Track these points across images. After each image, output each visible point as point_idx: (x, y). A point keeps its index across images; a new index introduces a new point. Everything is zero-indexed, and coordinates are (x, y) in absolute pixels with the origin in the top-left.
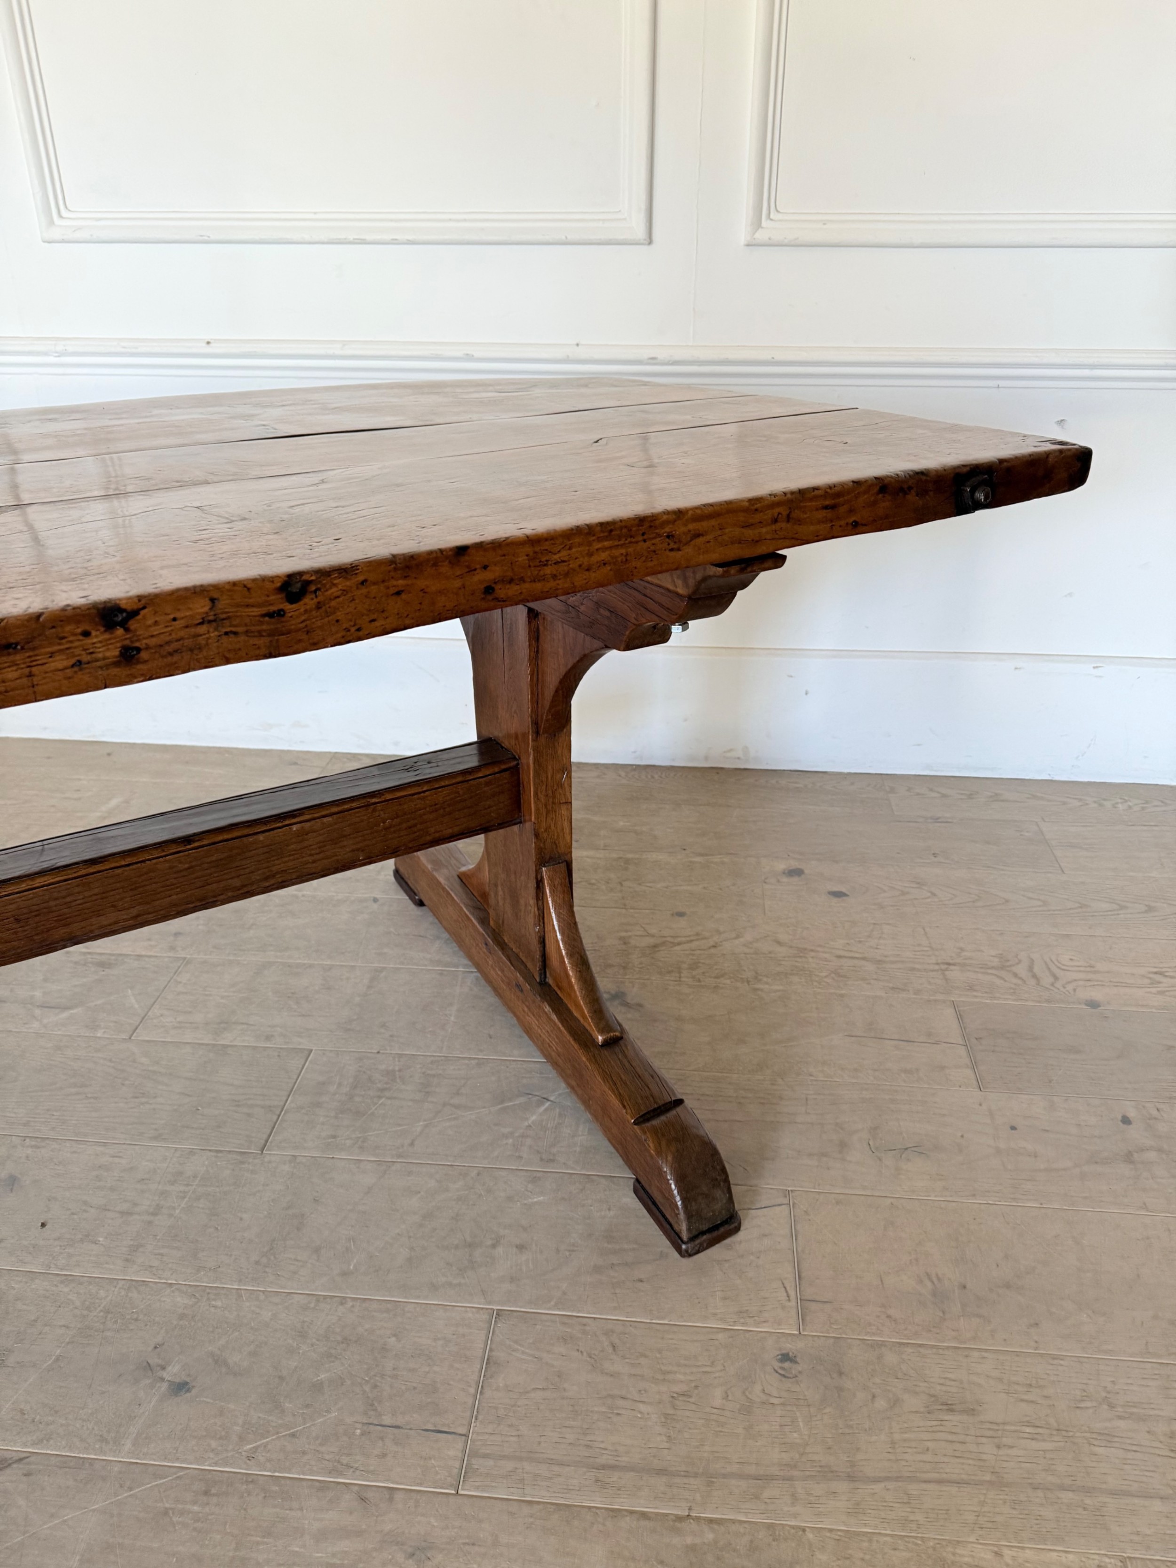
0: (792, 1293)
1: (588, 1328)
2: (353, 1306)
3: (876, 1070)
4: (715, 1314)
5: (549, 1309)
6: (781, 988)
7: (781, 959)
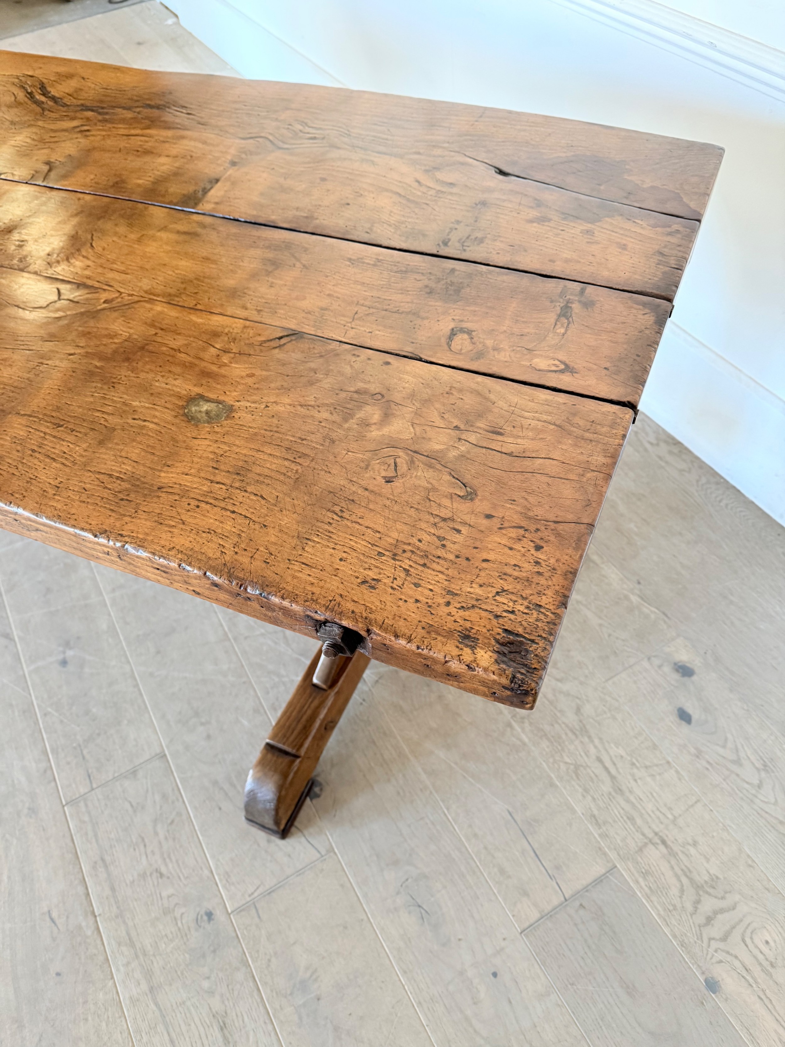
0: (256, 894)
1: (176, 802)
2: (135, 692)
4: (219, 860)
5: (178, 777)
7: (560, 722)
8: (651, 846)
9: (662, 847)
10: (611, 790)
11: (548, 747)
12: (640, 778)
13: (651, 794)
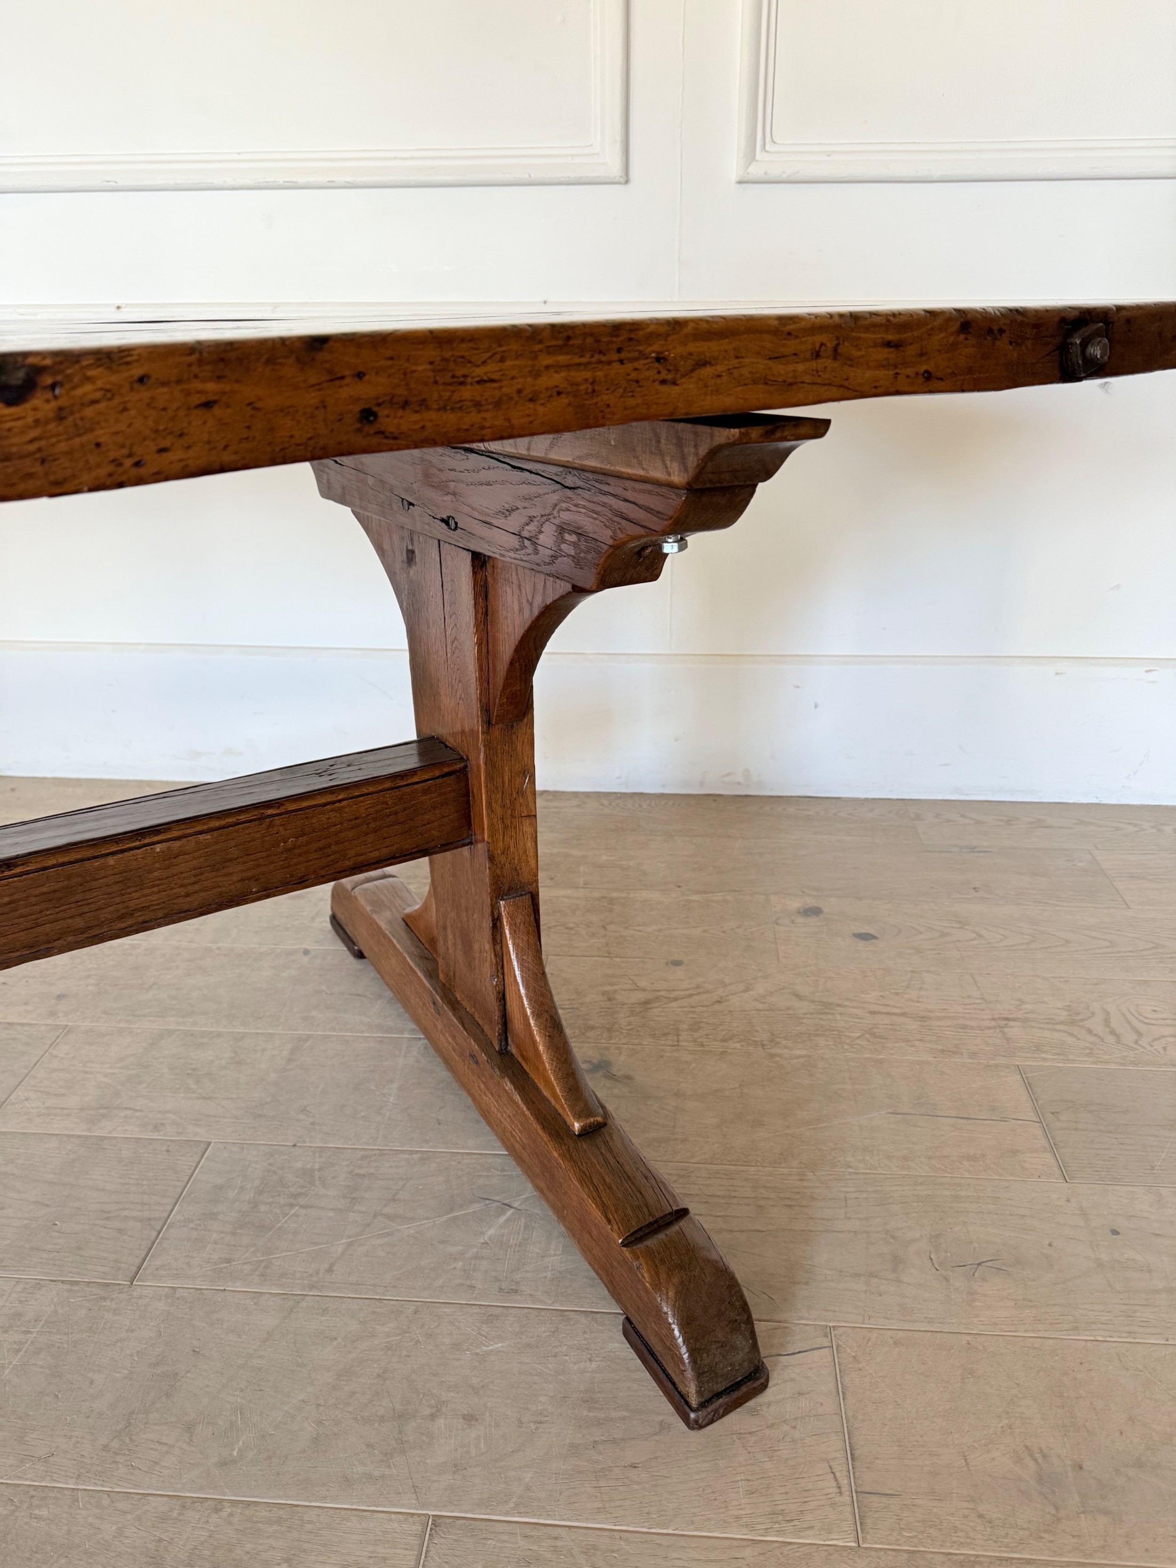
0: (844, 1482)
1: (559, 1543)
2: (231, 1515)
3: (930, 1158)
4: (738, 1517)
5: (507, 1514)
6: (804, 1052)
7: (802, 1016)
8: (1006, 1030)
9: (1012, 1023)
10: (918, 1023)
11: (828, 1041)
12: (918, 998)
13: (942, 999)
